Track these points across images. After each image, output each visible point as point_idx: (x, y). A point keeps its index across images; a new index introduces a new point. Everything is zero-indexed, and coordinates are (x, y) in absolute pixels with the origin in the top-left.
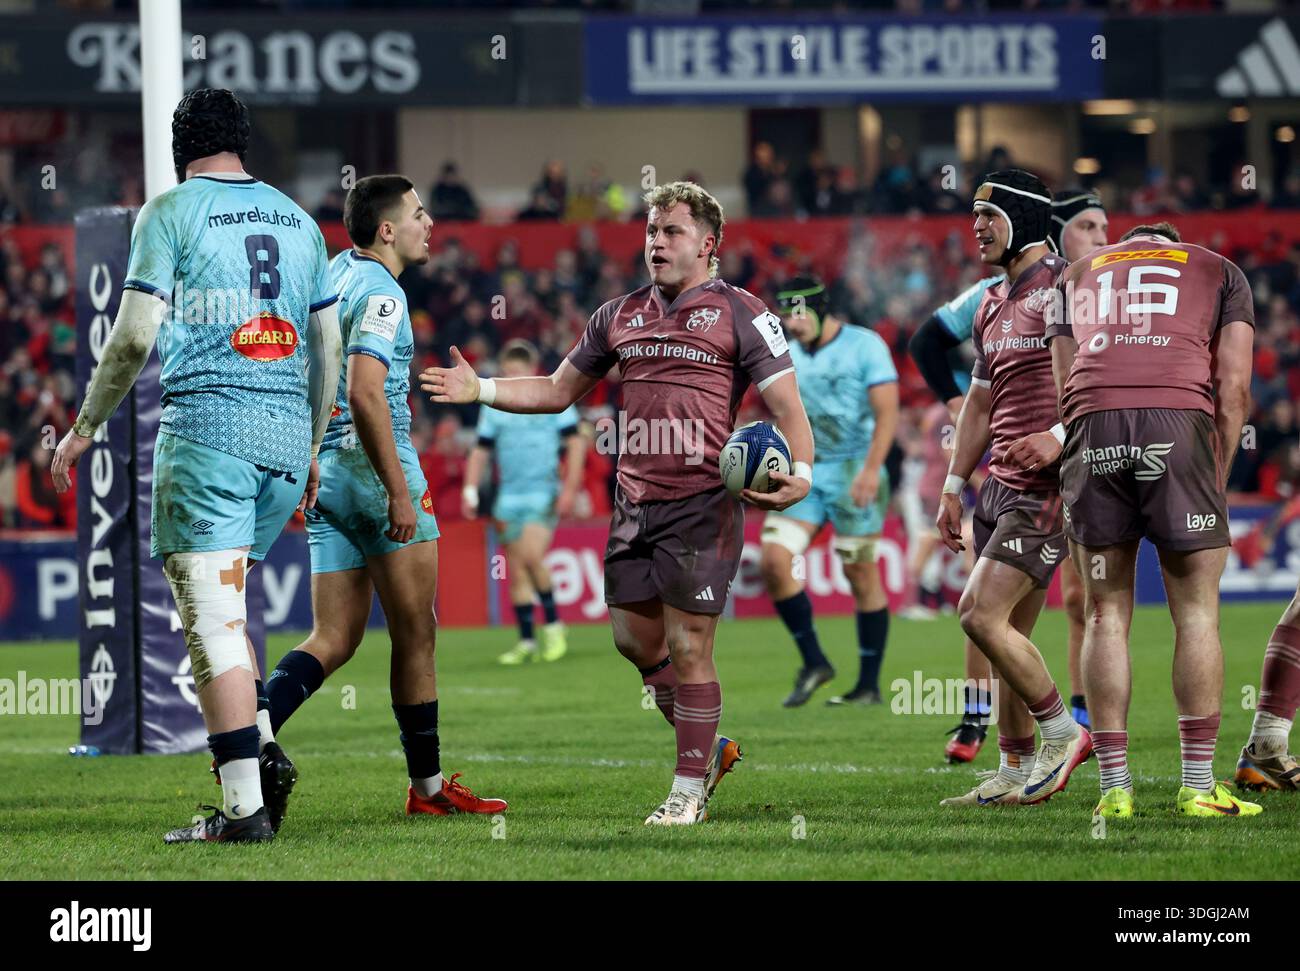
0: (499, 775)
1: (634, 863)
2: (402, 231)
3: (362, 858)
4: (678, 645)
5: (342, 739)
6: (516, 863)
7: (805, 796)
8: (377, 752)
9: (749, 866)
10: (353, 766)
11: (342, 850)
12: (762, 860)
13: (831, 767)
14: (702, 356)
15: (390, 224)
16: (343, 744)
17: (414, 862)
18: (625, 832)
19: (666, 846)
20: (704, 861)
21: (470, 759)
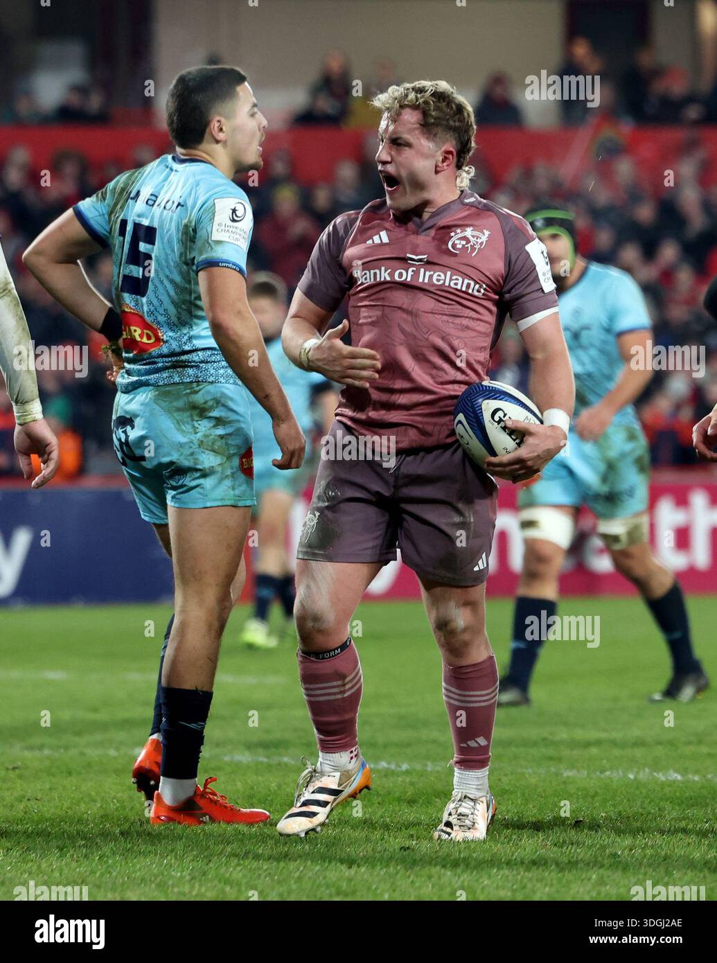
0: (260, 778)
1: (417, 884)
2: (234, 129)
3: (98, 875)
4: (453, 625)
5: (79, 733)
6: (279, 882)
7: (621, 808)
8: (117, 749)
9: (553, 889)
10: (89, 765)
11: (74, 864)
12: (569, 882)
13: (651, 773)
14: (468, 285)
15: (223, 120)
16: (77, 739)
17: (158, 880)
18: (408, 848)
19: (455, 864)
20: (500, 884)
21: (227, 759)
